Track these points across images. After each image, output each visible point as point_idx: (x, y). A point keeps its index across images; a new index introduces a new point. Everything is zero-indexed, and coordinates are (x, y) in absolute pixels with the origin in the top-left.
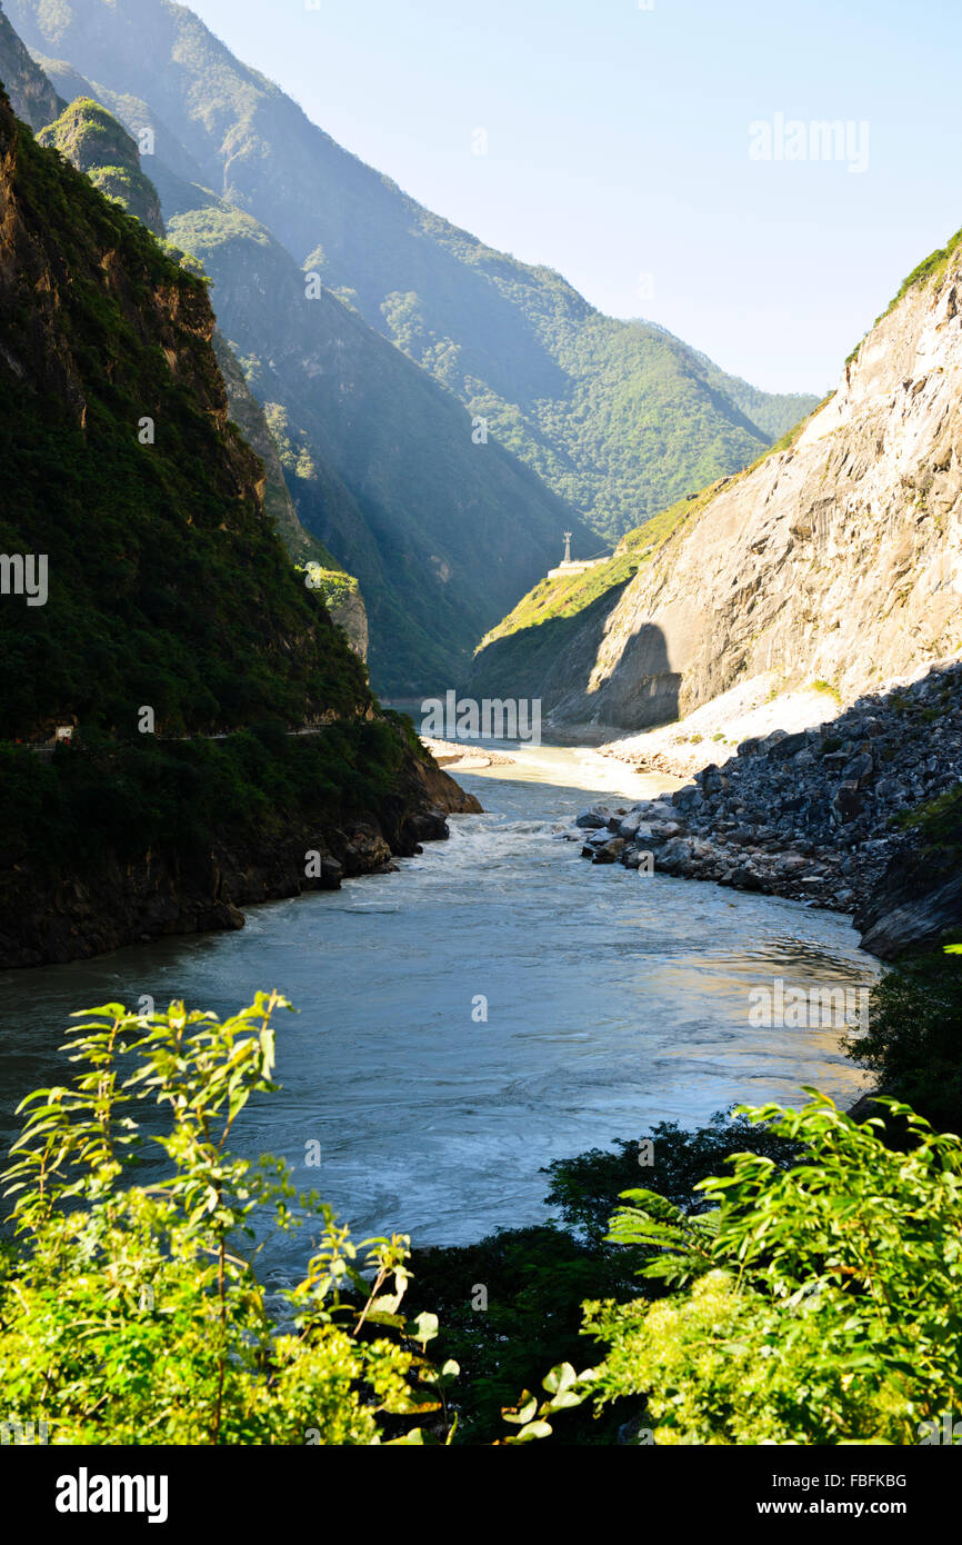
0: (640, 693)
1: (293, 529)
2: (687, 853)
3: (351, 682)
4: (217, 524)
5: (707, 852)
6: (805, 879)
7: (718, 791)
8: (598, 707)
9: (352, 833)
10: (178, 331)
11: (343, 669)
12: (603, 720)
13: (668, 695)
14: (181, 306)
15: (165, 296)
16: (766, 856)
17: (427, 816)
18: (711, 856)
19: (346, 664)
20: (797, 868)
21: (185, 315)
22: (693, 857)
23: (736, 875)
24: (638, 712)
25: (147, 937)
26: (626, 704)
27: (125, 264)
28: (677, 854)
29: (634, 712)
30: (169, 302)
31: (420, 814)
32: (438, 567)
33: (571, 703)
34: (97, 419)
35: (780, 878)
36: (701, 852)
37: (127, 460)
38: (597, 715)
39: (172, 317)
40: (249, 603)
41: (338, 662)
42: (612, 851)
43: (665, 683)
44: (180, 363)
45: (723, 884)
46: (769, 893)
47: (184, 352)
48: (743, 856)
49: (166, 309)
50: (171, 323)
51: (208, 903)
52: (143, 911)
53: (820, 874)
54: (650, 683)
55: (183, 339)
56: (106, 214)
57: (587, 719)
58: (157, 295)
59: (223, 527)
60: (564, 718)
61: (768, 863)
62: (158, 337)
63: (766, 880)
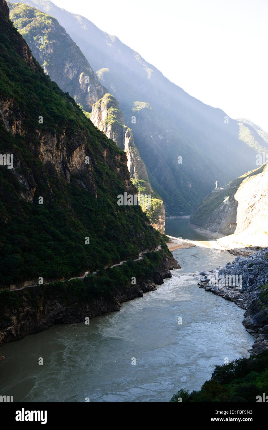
0: (228, 227)
1: (149, 189)
2: (217, 289)
3: (152, 243)
4: (124, 211)
5: (222, 289)
6: (239, 299)
7: (227, 272)
8: (218, 229)
9: (147, 282)
10: (120, 164)
11: (150, 240)
12: (219, 232)
13: (234, 228)
14: (121, 158)
15: (118, 157)
16: (233, 292)
17: (167, 273)
18: (222, 290)
19: (151, 239)
20: (238, 296)
21: (122, 161)
22: (218, 290)
23: (226, 296)
24: (227, 231)
25: (101, 314)
26: (224, 229)
27: (109, 151)
28: (216, 289)
29: (226, 231)
30: (118, 158)
31: (165, 272)
32: (189, 184)
33: (213, 227)
34: (100, 195)
35: (235, 298)
36: (220, 289)
37: (105, 203)
38: (218, 231)
39: (119, 161)
40: (130, 230)
41: (149, 238)
42: (203, 285)
43: (233, 225)
44: (120, 170)
45: (223, 298)
46: (232, 301)
47: (121, 168)
48: (229, 291)
49: (118, 159)
50: (119, 162)
51: (113, 306)
52: (100, 309)
53: (242, 298)
54: (230, 225)
55: (121, 165)
56: (106, 141)
57: (216, 232)
58: (116, 157)
59: (126, 211)
60: (211, 231)
61: (233, 293)
62: (116, 165)
63: (232, 298)
